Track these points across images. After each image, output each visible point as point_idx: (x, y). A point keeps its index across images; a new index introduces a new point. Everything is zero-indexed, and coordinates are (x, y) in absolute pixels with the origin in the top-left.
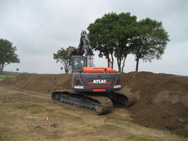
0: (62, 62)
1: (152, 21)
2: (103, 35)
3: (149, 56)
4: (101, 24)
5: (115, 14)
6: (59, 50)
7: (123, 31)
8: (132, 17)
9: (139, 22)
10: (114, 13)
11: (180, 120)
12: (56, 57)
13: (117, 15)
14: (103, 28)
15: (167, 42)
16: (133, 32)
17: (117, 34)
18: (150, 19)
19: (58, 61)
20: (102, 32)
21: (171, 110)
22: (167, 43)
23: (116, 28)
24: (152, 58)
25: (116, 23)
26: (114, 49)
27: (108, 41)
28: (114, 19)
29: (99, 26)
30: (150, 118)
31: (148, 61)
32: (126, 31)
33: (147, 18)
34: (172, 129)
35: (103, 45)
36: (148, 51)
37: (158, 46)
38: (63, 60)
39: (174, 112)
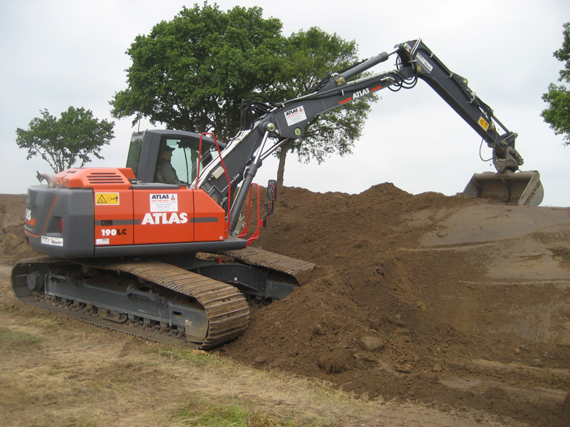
0: (44, 157)
1: (328, 37)
2: (176, 73)
3: (316, 143)
4: (169, 39)
5: (215, 10)
6: (36, 119)
7: (237, 65)
8: (267, 21)
9: (290, 39)
10: (212, 7)
11: (366, 340)
12: (26, 139)
13: (220, 12)
14: (176, 52)
15: (369, 103)
16: (268, 69)
17: (219, 73)
18: (323, 31)
19: (34, 153)
20: (173, 63)
21: (346, 307)
22: (369, 107)
23: (216, 53)
24: (327, 149)
25: (216, 39)
26: (212, 120)
27: (191, 92)
28: (212, 26)
29: (164, 46)
30: (274, 338)
31: (314, 160)
32: (247, 65)
33: (312, 28)
34: (338, 372)
35: (179, 107)
36: (315, 127)
37: (344, 112)
38: (48, 150)
39: (356, 313)
